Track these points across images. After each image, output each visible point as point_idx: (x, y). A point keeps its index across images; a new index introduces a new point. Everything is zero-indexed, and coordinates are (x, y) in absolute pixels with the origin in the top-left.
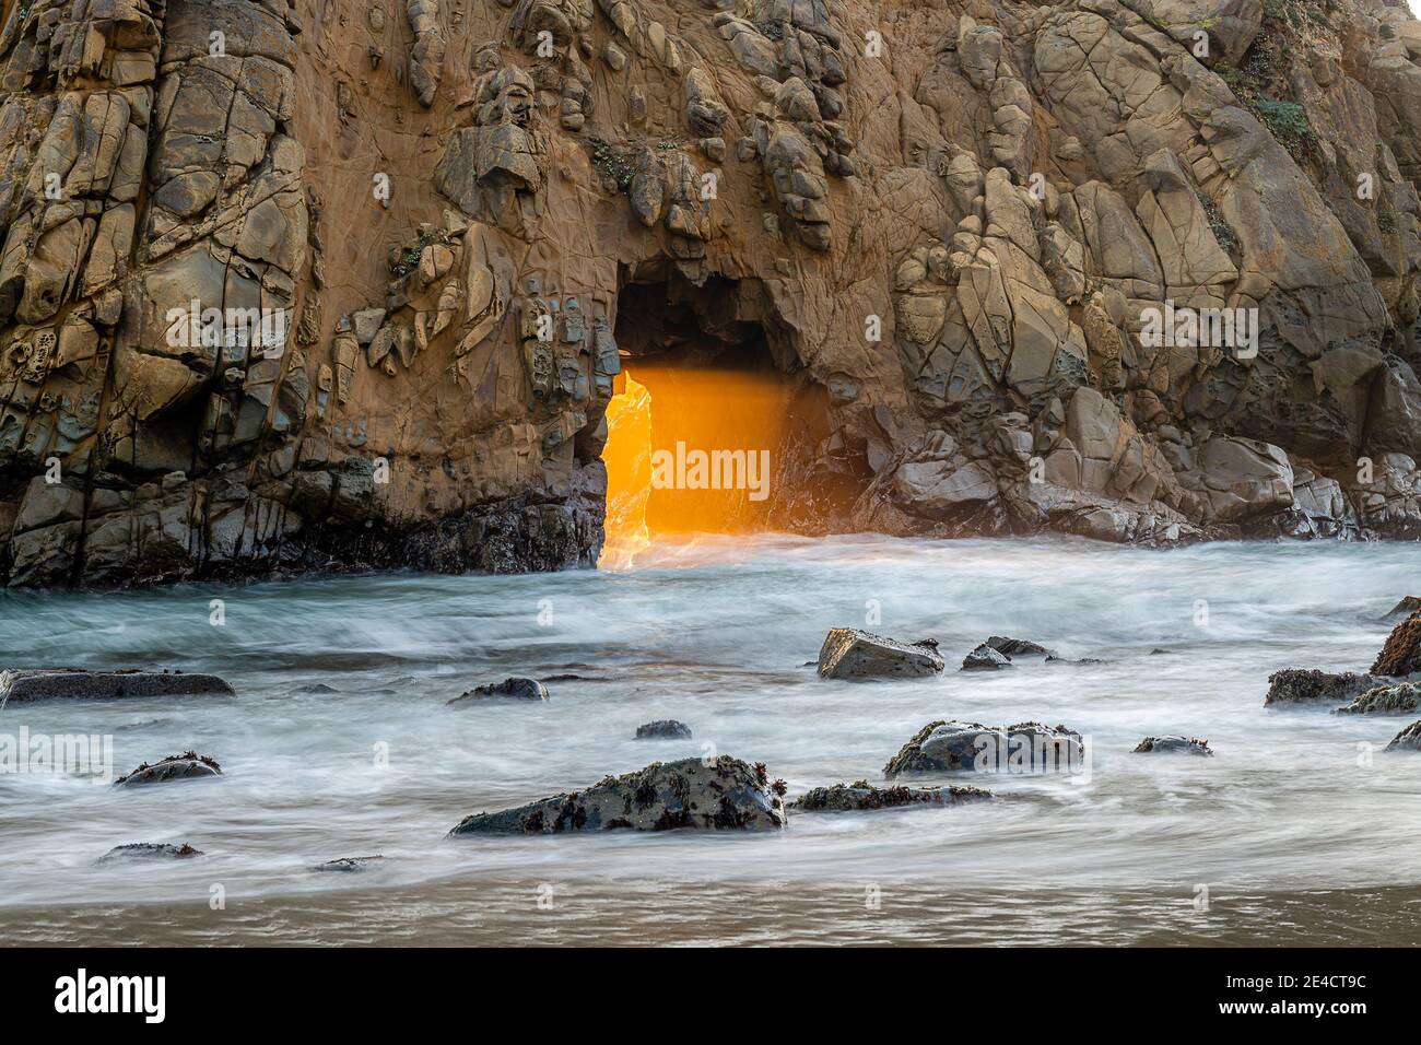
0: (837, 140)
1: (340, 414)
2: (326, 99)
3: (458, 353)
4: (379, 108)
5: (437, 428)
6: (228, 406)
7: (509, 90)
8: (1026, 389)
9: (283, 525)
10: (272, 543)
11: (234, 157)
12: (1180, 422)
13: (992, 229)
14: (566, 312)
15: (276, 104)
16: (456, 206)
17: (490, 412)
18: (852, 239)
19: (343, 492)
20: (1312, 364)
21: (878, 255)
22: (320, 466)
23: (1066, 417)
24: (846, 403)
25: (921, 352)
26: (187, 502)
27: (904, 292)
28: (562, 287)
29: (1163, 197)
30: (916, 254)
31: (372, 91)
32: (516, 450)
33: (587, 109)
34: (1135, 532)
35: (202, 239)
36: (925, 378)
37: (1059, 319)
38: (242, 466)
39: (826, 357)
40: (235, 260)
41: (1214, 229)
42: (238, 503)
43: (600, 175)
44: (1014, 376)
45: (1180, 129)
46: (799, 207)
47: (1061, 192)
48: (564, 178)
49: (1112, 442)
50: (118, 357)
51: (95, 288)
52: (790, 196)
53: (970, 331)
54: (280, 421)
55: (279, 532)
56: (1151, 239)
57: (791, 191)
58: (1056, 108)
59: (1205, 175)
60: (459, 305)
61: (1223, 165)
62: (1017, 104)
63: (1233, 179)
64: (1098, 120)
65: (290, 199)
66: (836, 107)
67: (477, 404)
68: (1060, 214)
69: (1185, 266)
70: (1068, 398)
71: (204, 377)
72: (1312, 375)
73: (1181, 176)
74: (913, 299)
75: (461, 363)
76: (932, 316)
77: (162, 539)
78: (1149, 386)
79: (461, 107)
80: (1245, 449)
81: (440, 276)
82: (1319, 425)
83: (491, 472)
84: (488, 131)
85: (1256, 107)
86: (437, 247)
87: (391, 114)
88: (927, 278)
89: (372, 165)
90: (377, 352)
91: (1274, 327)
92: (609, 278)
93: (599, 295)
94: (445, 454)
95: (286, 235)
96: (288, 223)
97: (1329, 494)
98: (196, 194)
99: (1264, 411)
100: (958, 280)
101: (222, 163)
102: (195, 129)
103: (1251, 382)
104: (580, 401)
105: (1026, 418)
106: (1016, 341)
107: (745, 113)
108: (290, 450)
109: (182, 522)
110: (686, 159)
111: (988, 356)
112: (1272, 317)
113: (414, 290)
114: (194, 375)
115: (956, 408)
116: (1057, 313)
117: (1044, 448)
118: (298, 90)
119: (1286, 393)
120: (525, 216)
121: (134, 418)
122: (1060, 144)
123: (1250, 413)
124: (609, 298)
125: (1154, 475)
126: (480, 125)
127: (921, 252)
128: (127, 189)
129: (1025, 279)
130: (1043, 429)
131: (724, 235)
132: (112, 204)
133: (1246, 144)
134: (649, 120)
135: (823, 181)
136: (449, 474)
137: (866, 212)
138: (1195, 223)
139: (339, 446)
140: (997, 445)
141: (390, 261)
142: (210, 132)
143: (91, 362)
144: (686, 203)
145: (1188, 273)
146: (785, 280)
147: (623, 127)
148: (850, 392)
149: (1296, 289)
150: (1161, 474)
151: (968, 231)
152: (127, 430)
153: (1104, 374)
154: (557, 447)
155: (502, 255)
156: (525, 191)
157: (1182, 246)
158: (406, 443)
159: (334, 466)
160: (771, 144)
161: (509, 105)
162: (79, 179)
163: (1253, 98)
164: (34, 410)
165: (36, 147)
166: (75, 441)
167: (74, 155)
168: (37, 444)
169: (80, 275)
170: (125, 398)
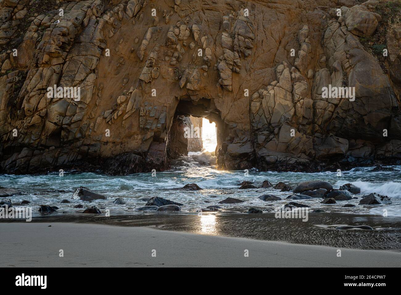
0: (236, 65)
1: (95, 134)
3: (123, 120)
5: (119, 136)
6: (66, 133)
8: (273, 125)
9: (77, 157)
10: (72, 161)
11: (76, 79)
13: (278, 84)
15: (91, 66)
17: (130, 133)
19: (90, 151)
20: (364, 117)
22: (87, 145)
23: (278, 132)
24: (232, 128)
25: (253, 116)
26: (54, 153)
27: (253, 101)
29: (336, 73)
32: (135, 141)
33: (179, 60)
34: (280, 161)
36: (253, 122)
37: (289, 107)
38: (70, 145)
39: (228, 117)
42: (66, 153)
43: (174, 76)
44: (271, 122)
45: (343, 55)
48: (163, 78)
50: (45, 123)
51: (40, 109)
53: (264, 111)
54: (78, 135)
55: (75, 159)
59: (347, 67)
60: (125, 109)
61: (351, 64)
63: (352, 68)
65: (88, 87)
67: (127, 131)
70: (280, 127)
71: (59, 127)
72: (364, 120)
75: (124, 122)
76: (257, 107)
77: (45, 161)
78: (316, 123)
80: (333, 140)
81: (122, 103)
82: (368, 133)
83: (129, 146)
86: (122, 96)
87: (134, 63)
88: (259, 97)
89: (124, 76)
90: (107, 120)
91: (353, 107)
93: (165, 105)
94: (121, 142)
95: (86, 95)
96: (87, 93)
97: (365, 151)
99: (350, 129)
100: (263, 98)
101: (73, 81)
102: (70, 73)
103: (345, 122)
104: (153, 130)
105: (267, 133)
106: (274, 113)
107: (218, 58)
108: (81, 142)
109: (51, 157)
110: (196, 71)
111: (267, 117)
112: (352, 105)
114: (56, 127)
116: (289, 105)
117: (268, 140)
119: (356, 124)
121: (47, 135)
122: (321, 58)
124: (168, 105)
125: (301, 147)
127: (260, 90)
129: (282, 97)
131: (205, 89)
133: (357, 59)
134: (196, 61)
136: (121, 146)
137: (245, 81)
138: (339, 80)
139: (94, 141)
142: (73, 73)
143: (39, 124)
144: (190, 83)
146: (220, 99)
147: (189, 63)
148: (235, 125)
149: (362, 97)
151: (272, 85)
152: (46, 138)
154: (146, 140)
155: (140, 97)
158: (111, 140)
159: (90, 145)
161: (148, 62)
162: (39, 86)
163: (373, 44)
164: (26, 134)
165: (31, 80)
166: (35, 140)
167: (39, 81)
168: (26, 141)
169: (37, 106)
170: (46, 131)
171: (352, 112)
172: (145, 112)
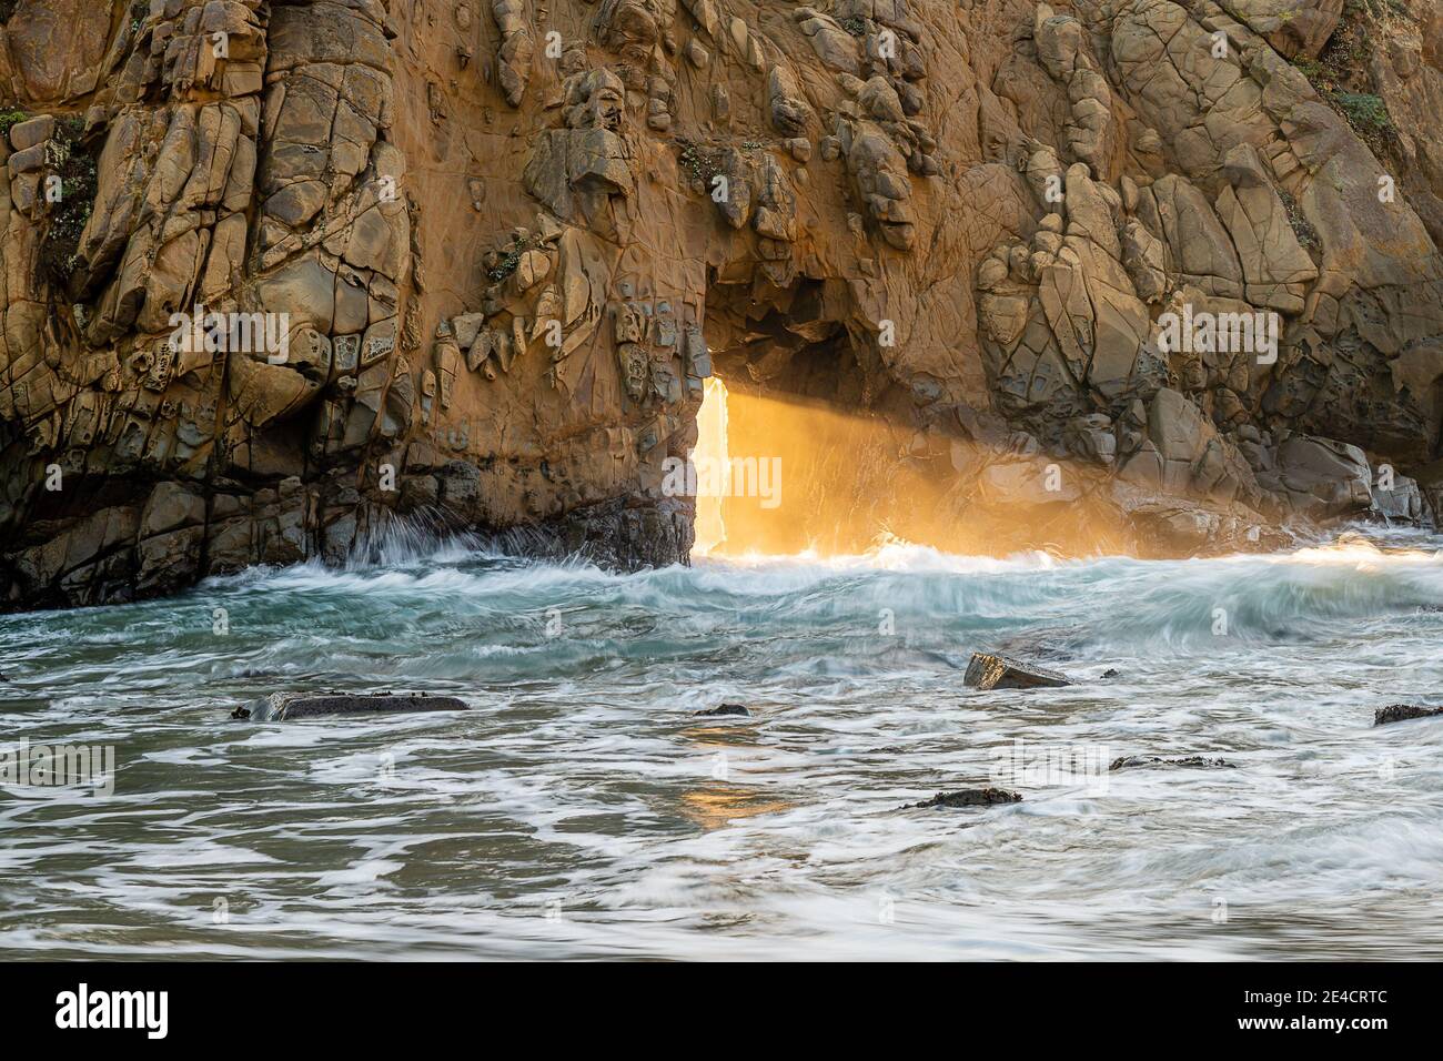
0: (920, 140)
1: (443, 419)
2: (419, 102)
3: (556, 358)
4: (468, 109)
5: (534, 431)
6: (340, 412)
7: (600, 94)
8: (1107, 390)
11: (340, 165)
12: (1258, 420)
13: (1073, 227)
14: (659, 317)
15: (377, 112)
16: (549, 209)
17: (587, 416)
18: (935, 239)
19: (450, 496)
20: (1391, 363)
21: (960, 254)
22: (425, 470)
23: (1148, 418)
24: (929, 402)
25: (1003, 351)
26: (304, 505)
27: (985, 291)
28: (654, 290)
29: (1243, 193)
30: (998, 253)
31: (460, 91)
32: (612, 453)
33: (672, 109)
34: (1217, 534)
35: (311, 248)
36: (1007, 377)
37: (1140, 319)
38: (352, 471)
39: (910, 357)
40: (344, 269)
41: (1293, 227)
42: (350, 507)
43: (687, 176)
44: (1095, 377)
45: (1260, 123)
46: (885, 208)
47: (1140, 185)
48: (652, 179)
49: (1193, 444)
50: (233, 364)
51: (211, 298)
52: (874, 197)
53: (1052, 332)
54: (388, 427)
56: (1230, 235)
57: (875, 191)
58: (1134, 99)
59: (1285, 170)
60: (556, 310)
61: (1303, 161)
62: (1097, 99)
63: (1313, 176)
64: (1177, 113)
66: (917, 103)
67: (574, 408)
68: (1140, 210)
69: (1265, 264)
70: (1150, 399)
71: (318, 385)
72: (1390, 374)
73: (1261, 173)
74: (996, 298)
75: (559, 367)
76: (1014, 316)
77: (282, 543)
78: (1229, 384)
79: (550, 108)
80: (1324, 449)
81: (537, 283)
82: (1397, 424)
83: (587, 474)
84: (579, 135)
85: (1336, 101)
86: (535, 253)
87: (479, 115)
88: (1008, 277)
89: (464, 166)
90: (479, 356)
91: (1354, 325)
92: (697, 280)
93: (689, 298)
94: (543, 457)
95: (391, 242)
96: (392, 231)
97: (1407, 493)
98: (305, 204)
99: (1343, 411)
100: (1040, 280)
101: (328, 173)
102: (302, 138)
103: (1330, 381)
104: (674, 404)
105: (1108, 419)
106: (1098, 341)
107: (828, 111)
108: (397, 455)
109: (299, 527)
110: (773, 160)
111: (1070, 357)
112: (1351, 316)
113: (511, 295)
114: (309, 383)
115: (1037, 408)
116: (1138, 312)
117: (1126, 449)
118: (396, 96)
119: (1365, 392)
120: (618, 220)
121: (250, 425)
122: (1139, 136)
123: (1328, 412)
124: (700, 301)
125: (1237, 478)
126: (571, 127)
127: (1003, 250)
128: (239, 199)
129: (1106, 279)
130: (1125, 431)
131: (810, 236)
132: (225, 214)
133: (1328, 139)
134: (733, 118)
135: (907, 181)
136: (547, 477)
137: (949, 210)
138: (1275, 220)
139: (442, 450)
140: (1080, 446)
141: (485, 265)
142: (316, 142)
143: (208, 369)
144: (775, 208)
145: (1268, 271)
146: (869, 280)
147: (707, 126)
148: (933, 391)
149: (1376, 288)
150: (1240, 473)
151: (1048, 229)
152: (243, 436)
153: (1184, 374)
154: (651, 450)
155: (596, 259)
156: (617, 194)
157: (1262, 244)
158: (506, 447)
159: (438, 470)
160: (855, 144)
161: (601, 109)
162: (195, 191)
163: (1333, 90)
164: (155, 417)
165: (153, 159)
166: (194, 447)
167: (190, 167)
168: (158, 451)
169: (198, 285)
170: (241, 405)
171: (1347, 344)
172: (642, 326)
